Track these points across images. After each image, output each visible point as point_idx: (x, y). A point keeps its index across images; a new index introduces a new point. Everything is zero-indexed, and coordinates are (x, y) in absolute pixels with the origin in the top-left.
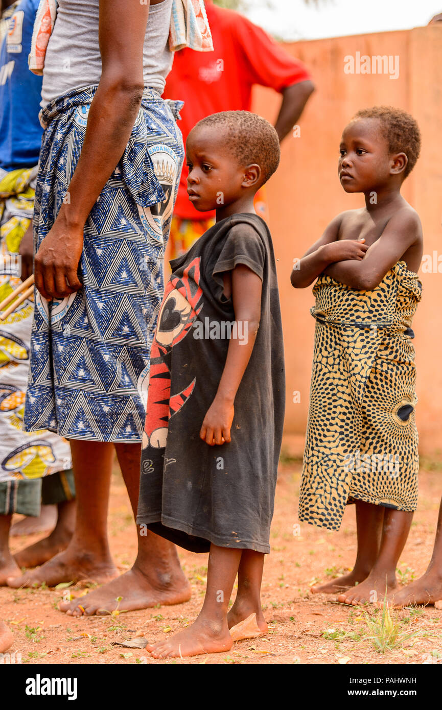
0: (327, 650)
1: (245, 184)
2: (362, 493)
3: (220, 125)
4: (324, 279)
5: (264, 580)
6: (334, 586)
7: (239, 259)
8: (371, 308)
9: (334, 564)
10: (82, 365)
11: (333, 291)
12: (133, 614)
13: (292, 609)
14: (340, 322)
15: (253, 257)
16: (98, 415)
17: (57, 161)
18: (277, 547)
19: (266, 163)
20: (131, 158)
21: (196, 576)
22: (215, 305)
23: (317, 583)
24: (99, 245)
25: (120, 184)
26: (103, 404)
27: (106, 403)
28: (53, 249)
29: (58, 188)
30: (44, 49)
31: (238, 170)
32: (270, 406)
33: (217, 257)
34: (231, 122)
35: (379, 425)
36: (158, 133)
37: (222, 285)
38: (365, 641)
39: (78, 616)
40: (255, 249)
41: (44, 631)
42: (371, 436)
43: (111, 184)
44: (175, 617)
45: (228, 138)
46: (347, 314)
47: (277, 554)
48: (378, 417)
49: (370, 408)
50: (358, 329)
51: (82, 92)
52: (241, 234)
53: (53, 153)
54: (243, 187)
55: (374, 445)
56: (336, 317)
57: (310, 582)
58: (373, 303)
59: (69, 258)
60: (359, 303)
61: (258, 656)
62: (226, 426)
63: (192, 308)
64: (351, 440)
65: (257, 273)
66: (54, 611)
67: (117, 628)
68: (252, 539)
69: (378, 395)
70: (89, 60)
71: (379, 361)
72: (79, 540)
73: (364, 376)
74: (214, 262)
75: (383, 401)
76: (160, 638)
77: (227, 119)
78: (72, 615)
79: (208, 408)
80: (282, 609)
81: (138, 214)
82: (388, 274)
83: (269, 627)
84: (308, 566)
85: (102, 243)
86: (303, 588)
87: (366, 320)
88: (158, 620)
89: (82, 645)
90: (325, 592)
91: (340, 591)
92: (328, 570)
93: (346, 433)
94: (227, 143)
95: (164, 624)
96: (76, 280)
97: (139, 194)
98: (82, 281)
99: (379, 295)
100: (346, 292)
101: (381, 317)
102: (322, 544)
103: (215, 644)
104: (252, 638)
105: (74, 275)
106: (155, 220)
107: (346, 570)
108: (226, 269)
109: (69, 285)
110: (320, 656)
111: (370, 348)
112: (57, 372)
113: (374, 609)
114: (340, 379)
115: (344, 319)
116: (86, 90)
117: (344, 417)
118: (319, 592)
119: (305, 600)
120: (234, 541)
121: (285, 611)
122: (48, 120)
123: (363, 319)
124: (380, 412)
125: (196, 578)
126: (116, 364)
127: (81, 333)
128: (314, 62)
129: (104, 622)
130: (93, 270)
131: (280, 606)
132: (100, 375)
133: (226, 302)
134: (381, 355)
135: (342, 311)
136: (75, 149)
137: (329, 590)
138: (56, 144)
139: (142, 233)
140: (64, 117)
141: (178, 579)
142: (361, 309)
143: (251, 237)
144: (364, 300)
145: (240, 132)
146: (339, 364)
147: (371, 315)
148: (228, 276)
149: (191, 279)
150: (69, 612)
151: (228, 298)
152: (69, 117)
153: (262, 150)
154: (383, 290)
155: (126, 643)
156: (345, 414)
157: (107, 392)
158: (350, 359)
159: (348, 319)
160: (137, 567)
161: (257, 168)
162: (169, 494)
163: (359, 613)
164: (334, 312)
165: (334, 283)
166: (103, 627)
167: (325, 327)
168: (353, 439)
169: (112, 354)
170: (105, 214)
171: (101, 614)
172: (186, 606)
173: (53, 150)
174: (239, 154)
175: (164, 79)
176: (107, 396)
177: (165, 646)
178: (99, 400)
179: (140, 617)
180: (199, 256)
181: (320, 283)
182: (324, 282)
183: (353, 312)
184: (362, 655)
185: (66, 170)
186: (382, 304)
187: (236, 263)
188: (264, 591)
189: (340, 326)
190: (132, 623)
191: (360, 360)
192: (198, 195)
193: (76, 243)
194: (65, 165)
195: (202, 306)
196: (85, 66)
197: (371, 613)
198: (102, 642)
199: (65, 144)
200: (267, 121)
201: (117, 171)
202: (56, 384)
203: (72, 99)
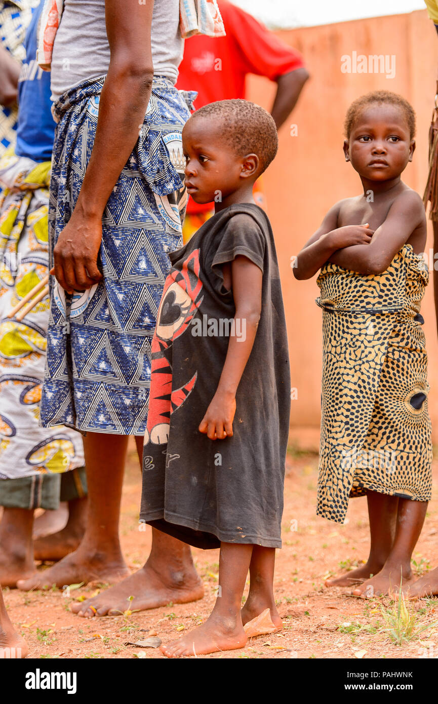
0: (343, 644)
1: (243, 175)
2: (375, 483)
3: (215, 116)
4: (329, 267)
5: (278, 575)
6: (348, 579)
7: (238, 250)
8: (381, 293)
9: (348, 557)
10: (103, 357)
11: (339, 279)
12: (146, 613)
13: (307, 603)
14: (350, 309)
15: (253, 248)
16: (119, 408)
17: (71, 153)
18: (289, 542)
19: (263, 152)
20: (146, 147)
21: (208, 573)
22: (216, 297)
23: (331, 576)
24: (117, 235)
25: (136, 174)
26: (124, 397)
27: (127, 395)
28: (71, 241)
29: (73, 180)
30: (51, 43)
31: (236, 161)
32: (273, 398)
33: (217, 249)
34: (226, 112)
35: (392, 414)
36: (173, 122)
37: (222, 277)
38: (381, 633)
39: (90, 617)
40: (255, 240)
41: (56, 633)
42: (384, 426)
43: (127, 173)
44: (188, 615)
45: (224, 128)
46: (356, 300)
47: (290, 549)
48: (390, 406)
49: (383, 398)
50: (370, 315)
51: (94, 83)
52: (240, 225)
53: (67, 145)
54: (241, 178)
55: (387, 434)
56: (345, 305)
57: (324, 576)
58: (383, 288)
59: (88, 249)
60: (368, 289)
61: (273, 652)
62: (227, 420)
63: (192, 301)
64: (356, 430)
65: (257, 263)
66: (65, 613)
67: (130, 628)
68: (256, 533)
69: (390, 384)
70: (99, 49)
71: (390, 350)
72: (90, 539)
73: (379, 362)
74: (213, 254)
75: (395, 390)
76: (173, 636)
77: (222, 109)
78: (84, 617)
79: (210, 401)
80: (297, 603)
81: (156, 203)
82: (396, 258)
83: (283, 622)
84: (322, 560)
85: (120, 233)
86: (318, 581)
87: (377, 305)
88: (172, 618)
89: (95, 646)
90: (340, 586)
91: (355, 584)
92: (341, 563)
93: (351, 422)
94: (224, 134)
95: (177, 622)
96: (96, 271)
97: (155, 182)
98: (102, 271)
99: (388, 279)
100: (353, 279)
101: (392, 301)
102: (336, 537)
103: (230, 642)
104: (267, 634)
105: (94, 265)
106: (173, 209)
107: (360, 562)
108: (226, 260)
109: (88, 275)
110: (336, 650)
111: (383, 333)
112: (77, 364)
113: (389, 601)
114: (345, 368)
115: (354, 306)
116: (98, 80)
117: (350, 407)
118: (334, 586)
119: (319, 594)
120: (239, 536)
121: (300, 605)
122: (61, 113)
123: (374, 305)
124: (393, 401)
125: (209, 575)
126: (137, 356)
127: (102, 325)
128: (313, 49)
129: (116, 622)
130: (111, 261)
131: (294, 600)
132: (121, 367)
133: (226, 294)
134: (392, 343)
135: (351, 298)
136: (89, 140)
137: (343, 584)
138: (70, 136)
139: (160, 222)
140: (77, 109)
141: (191, 577)
142: (370, 294)
143: (250, 227)
144: (373, 285)
145: (236, 123)
146: (345, 352)
147: (381, 300)
148: (227, 268)
149: (191, 271)
150: (81, 613)
151: (227, 290)
152: (83, 108)
153: (259, 139)
154: (392, 274)
155: (139, 643)
156: (350, 403)
157: (128, 384)
158: (363, 346)
159: (357, 306)
160: (149, 565)
161: (254, 157)
162: (173, 490)
163: (374, 605)
164: (342, 300)
165: (340, 270)
166: (115, 628)
167: (333, 316)
168: (359, 429)
169: (133, 345)
170: (122, 204)
171: (113, 614)
172: (199, 604)
173: (68, 141)
174: (236, 144)
175: (177, 68)
176: (128, 389)
177: (178, 645)
178: (120, 393)
179: (152, 616)
180: (198, 248)
181: (325, 272)
182: (329, 270)
183: (362, 298)
184: (379, 648)
185: (82, 161)
186: (391, 288)
187: (236, 254)
188: (278, 586)
189: (350, 313)
190: (145, 622)
191: (373, 347)
192: (196, 188)
193: (95, 233)
194: (80, 156)
195: (202, 299)
196: (95, 56)
197: (387, 605)
198: (115, 643)
199: (79, 135)
200: (263, 108)
201: (133, 160)
202: (75, 376)
203: (85, 90)
